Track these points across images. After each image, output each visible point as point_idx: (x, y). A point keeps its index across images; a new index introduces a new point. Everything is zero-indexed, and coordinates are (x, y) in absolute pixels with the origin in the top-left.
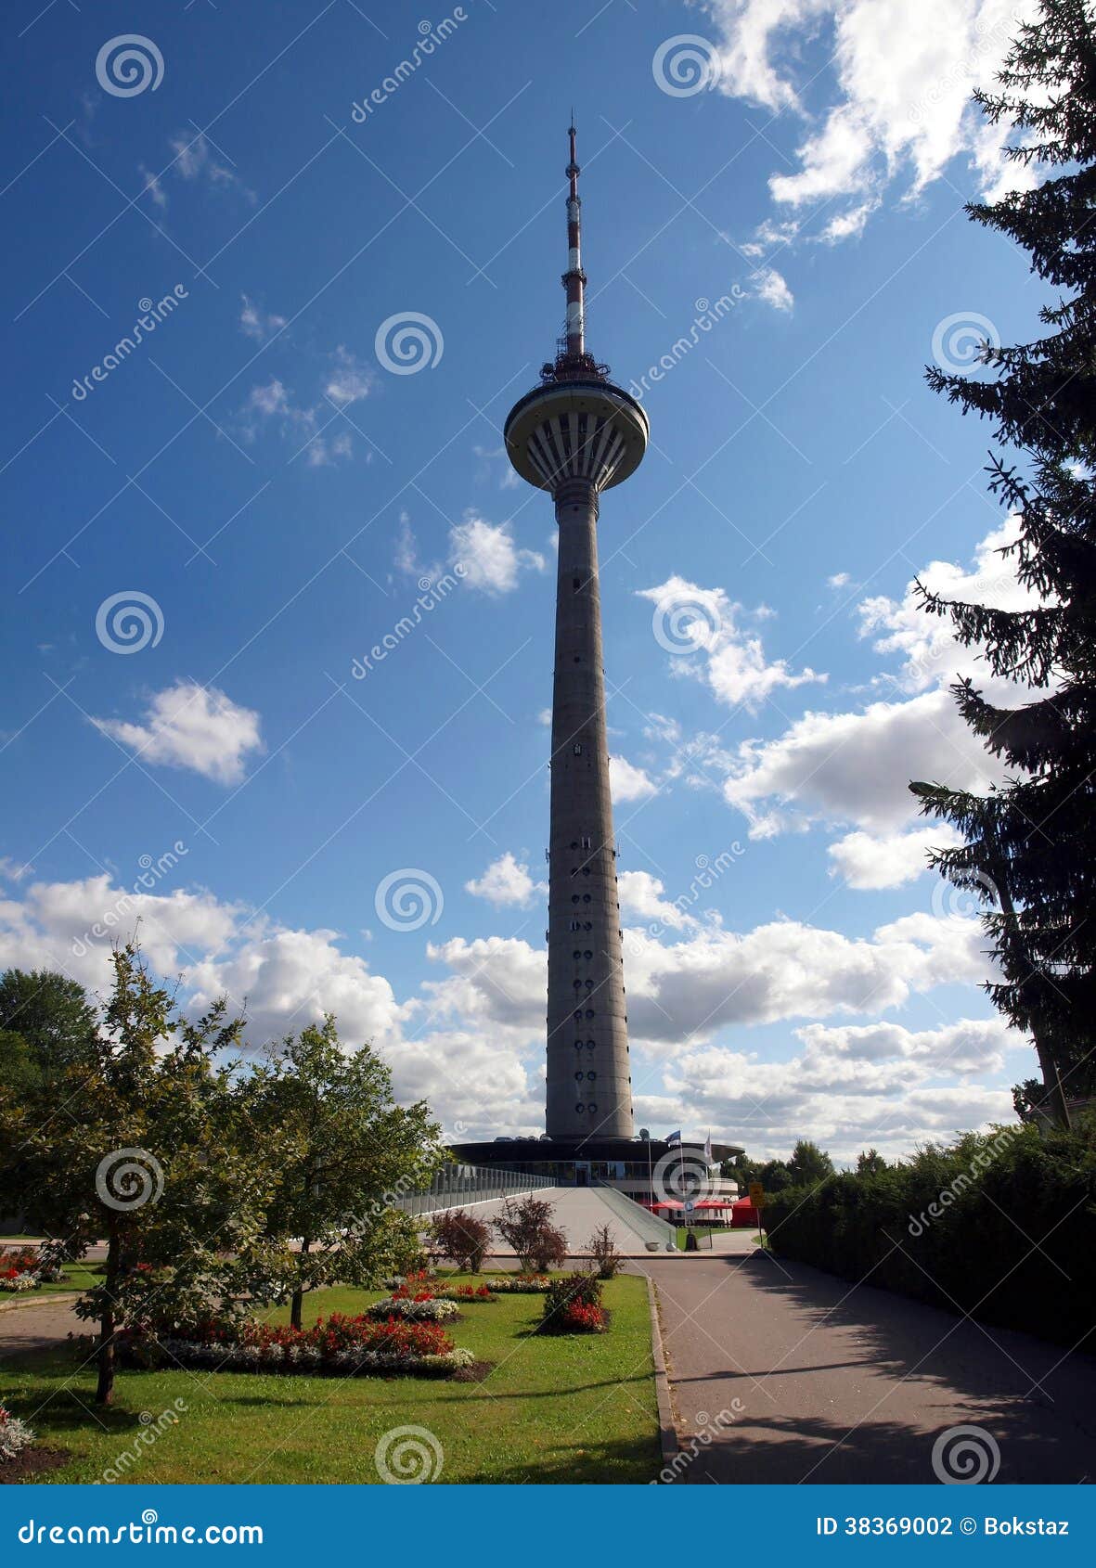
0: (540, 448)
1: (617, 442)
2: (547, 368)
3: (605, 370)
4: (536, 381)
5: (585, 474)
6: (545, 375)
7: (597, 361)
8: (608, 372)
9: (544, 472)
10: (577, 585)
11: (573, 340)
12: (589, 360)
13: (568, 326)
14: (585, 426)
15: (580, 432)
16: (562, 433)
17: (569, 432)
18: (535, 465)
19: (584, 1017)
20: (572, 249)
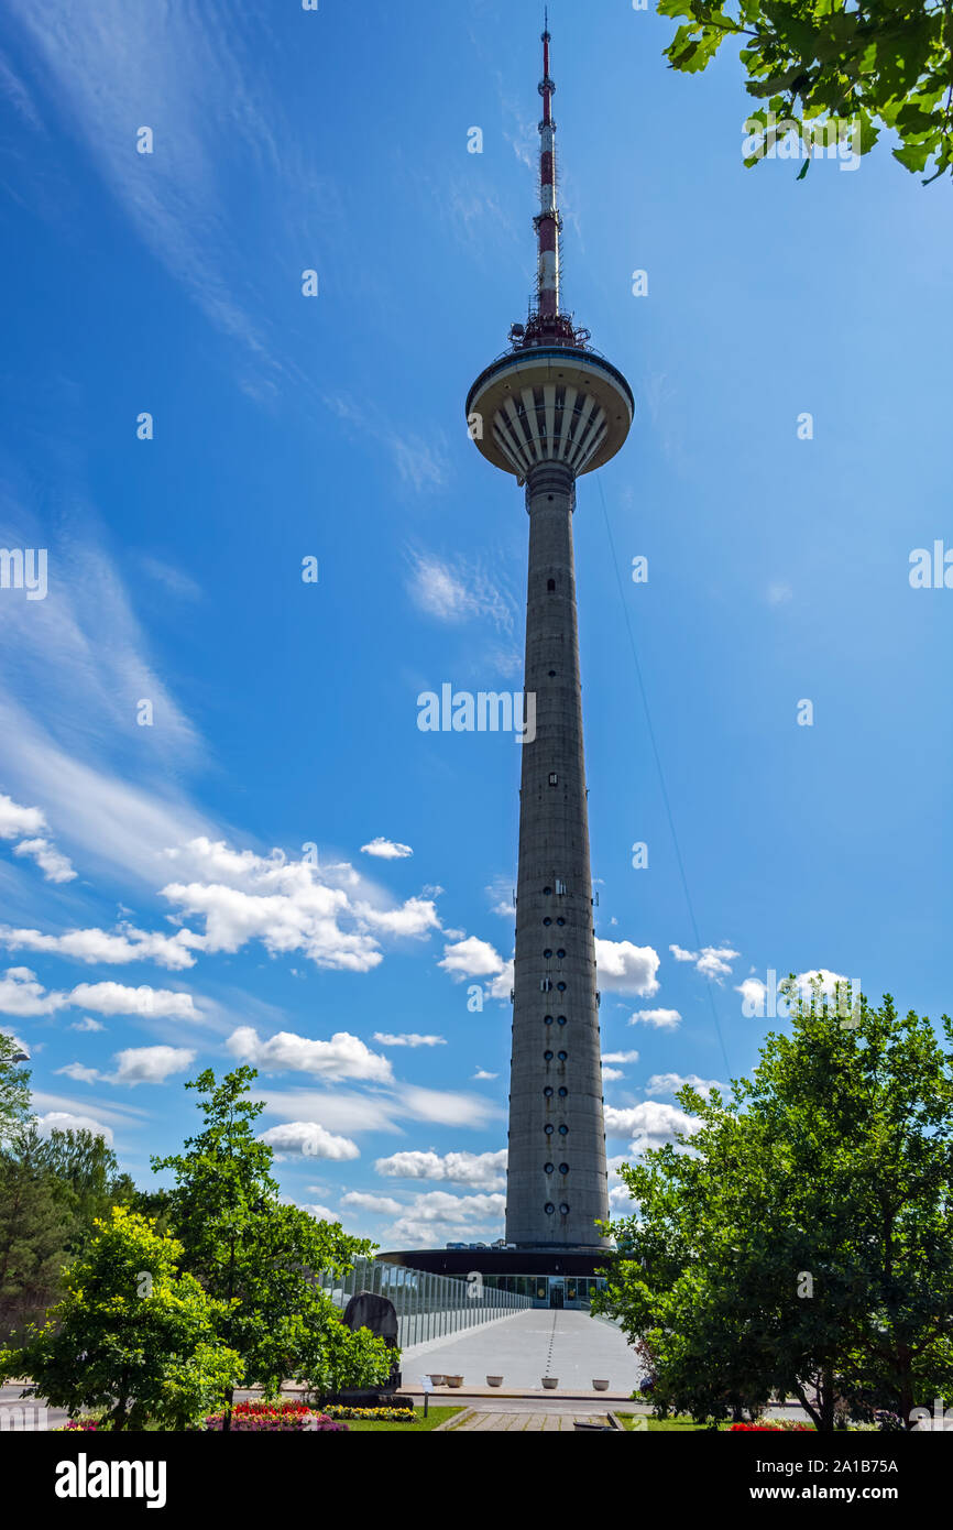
0: (509, 425)
1: (598, 421)
2: (517, 330)
3: (584, 335)
4: (506, 347)
5: (561, 456)
6: (514, 338)
7: (575, 325)
8: (588, 338)
9: (513, 453)
10: (551, 585)
11: (546, 297)
12: (566, 323)
13: (541, 279)
14: (563, 402)
15: (556, 408)
16: (537, 409)
17: (543, 408)
18: (501, 444)
19: (556, 1095)
20: (546, 186)
